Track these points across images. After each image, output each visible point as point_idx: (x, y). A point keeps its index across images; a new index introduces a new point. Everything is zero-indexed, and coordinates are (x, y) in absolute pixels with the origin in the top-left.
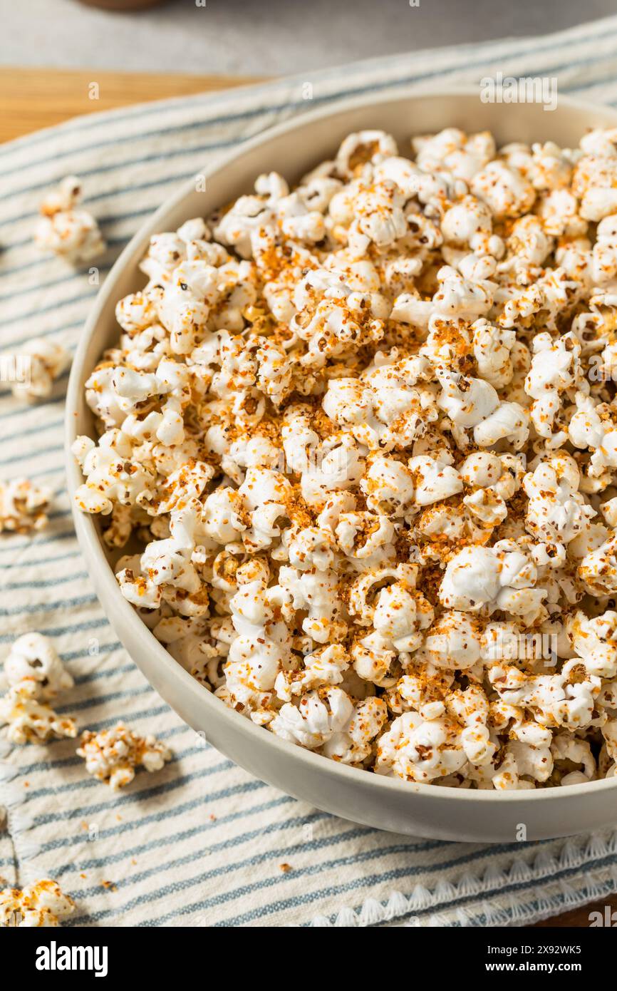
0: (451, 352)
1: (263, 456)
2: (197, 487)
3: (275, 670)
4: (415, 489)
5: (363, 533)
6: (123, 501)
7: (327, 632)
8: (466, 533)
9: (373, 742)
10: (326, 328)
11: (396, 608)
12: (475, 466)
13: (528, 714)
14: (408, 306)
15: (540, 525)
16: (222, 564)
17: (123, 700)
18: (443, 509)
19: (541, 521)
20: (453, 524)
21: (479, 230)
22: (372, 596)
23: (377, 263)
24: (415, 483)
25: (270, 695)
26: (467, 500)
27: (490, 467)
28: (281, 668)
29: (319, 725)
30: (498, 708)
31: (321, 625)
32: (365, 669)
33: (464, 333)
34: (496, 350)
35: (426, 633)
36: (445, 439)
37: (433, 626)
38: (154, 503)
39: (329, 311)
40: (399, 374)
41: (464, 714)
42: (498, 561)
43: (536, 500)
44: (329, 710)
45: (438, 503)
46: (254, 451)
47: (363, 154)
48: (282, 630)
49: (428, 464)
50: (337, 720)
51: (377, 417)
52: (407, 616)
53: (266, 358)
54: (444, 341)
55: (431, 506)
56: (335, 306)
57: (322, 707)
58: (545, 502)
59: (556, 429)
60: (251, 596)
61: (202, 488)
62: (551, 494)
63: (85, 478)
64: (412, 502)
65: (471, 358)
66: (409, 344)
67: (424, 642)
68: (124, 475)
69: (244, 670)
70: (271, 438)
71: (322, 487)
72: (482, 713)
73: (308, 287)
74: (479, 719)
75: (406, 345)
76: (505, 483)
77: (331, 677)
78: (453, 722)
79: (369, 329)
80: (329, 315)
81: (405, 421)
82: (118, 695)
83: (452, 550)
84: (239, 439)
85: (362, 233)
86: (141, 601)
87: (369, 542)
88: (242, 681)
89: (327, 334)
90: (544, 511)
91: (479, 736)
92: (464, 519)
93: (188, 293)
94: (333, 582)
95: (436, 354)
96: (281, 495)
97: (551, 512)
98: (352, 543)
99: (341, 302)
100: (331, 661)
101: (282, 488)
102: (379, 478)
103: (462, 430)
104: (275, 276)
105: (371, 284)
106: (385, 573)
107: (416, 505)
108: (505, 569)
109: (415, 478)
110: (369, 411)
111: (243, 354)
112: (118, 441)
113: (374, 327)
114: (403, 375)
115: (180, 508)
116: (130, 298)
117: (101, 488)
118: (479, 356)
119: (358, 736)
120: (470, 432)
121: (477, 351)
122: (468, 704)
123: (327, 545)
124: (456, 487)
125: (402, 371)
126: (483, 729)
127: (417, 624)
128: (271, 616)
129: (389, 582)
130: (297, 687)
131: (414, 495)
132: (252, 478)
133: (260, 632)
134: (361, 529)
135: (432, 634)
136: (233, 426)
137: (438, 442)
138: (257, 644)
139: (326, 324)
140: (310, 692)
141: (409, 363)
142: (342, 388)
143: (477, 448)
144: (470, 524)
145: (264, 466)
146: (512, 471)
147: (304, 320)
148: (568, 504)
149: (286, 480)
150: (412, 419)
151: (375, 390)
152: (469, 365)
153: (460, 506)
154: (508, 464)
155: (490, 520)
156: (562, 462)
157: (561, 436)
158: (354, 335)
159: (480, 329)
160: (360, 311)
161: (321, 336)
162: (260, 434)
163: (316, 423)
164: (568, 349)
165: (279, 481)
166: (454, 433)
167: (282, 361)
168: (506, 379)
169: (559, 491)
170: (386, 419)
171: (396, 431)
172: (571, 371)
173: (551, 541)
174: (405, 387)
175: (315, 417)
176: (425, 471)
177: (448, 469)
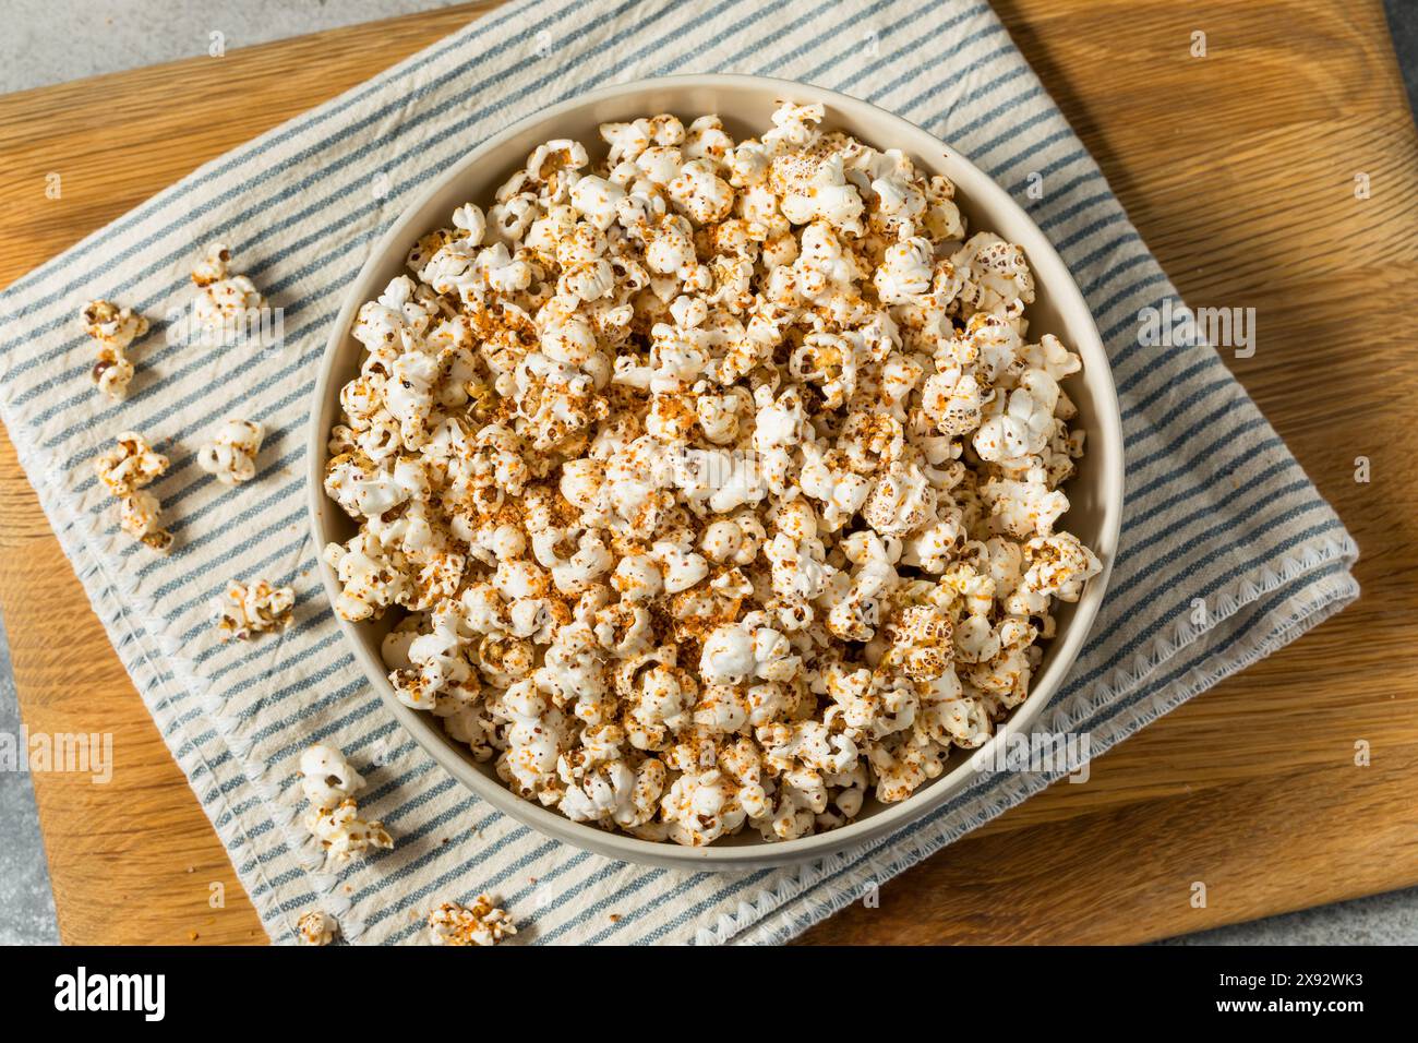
0: (677, 428)
1: (512, 549)
2: (452, 585)
3: (556, 754)
4: (663, 578)
5: (621, 628)
6: (383, 604)
7: (599, 716)
8: (717, 609)
9: (657, 803)
10: (553, 418)
11: (662, 695)
12: (717, 539)
13: (798, 763)
14: (628, 372)
15: (786, 594)
16: (487, 650)
17: (416, 780)
18: (693, 595)
19: (787, 591)
20: (704, 606)
21: (685, 264)
22: (636, 680)
23: (589, 313)
24: (662, 573)
25: (554, 775)
26: (713, 583)
27: (730, 539)
28: (560, 751)
29: (604, 804)
30: (770, 759)
31: (593, 710)
32: (639, 741)
33: (687, 403)
34: (720, 418)
35: (693, 710)
36: (683, 512)
37: (698, 701)
38: (414, 600)
39: (553, 400)
40: (631, 465)
41: (739, 773)
42: (751, 640)
43: (778, 570)
44: (611, 785)
45: (687, 591)
46: (502, 545)
47: (554, 162)
48: (555, 716)
49: (672, 553)
50: (620, 793)
51: (618, 516)
52: (673, 700)
53: (500, 463)
54: (669, 415)
55: (680, 594)
56: (559, 395)
57: (605, 786)
58: (788, 571)
59: (788, 484)
60: (524, 696)
61: (456, 586)
62: (792, 564)
63: (342, 585)
64: (662, 591)
65: (697, 426)
66: (634, 406)
67: (692, 717)
68: (381, 585)
69: (525, 755)
70: (516, 524)
71: (575, 582)
72: (755, 770)
73: (528, 371)
74: (753, 778)
75: (631, 408)
76: (747, 550)
77: (609, 754)
78: (730, 782)
79: (594, 410)
80: (554, 404)
81: (645, 516)
82: (409, 775)
83: (707, 630)
84: (484, 527)
85: (570, 292)
86: (416, 705)
87: (627, 637)
88: (525, 766)
89: (555, 423)
90: (788, 581)
91: (756, 798)
92: (713, 599)
93: (411, 390)
94: (598, 670)
95: (663, 431)
96: (536, 588)
97: (794, 581)
98: (611, 641)
99: (563, 389)
100: (607, 741)
101: (535, 582)
102: (627, 577)
103: (699, 503)
104: (490, 336)
105: (588, 350)
106: (646, 658)
107: (666, 594)
108: (759, 647)
109: (661, 567)
110: (609, 513)
111: (477, 456)
112: (367, 546)
113: (600, 410)
114: (636, 466)
115: (440, 612)
116: (351, 386)
117: (360, 596)
118: (704, 425)
119: (641, 803)
120: (706, 503)
121: (703, 421)
122: (740, 763)
123: (589, 647)
124: (702, 572)
125: (634, 463)
126: (759, 791)
127: (683, 704)
128: (544, 706)
129: (652, 665)
130: (578, 772)
131: (663, 585)
132: (504, 574)
133: (536, 723)
134: (617, 624)
135: (698, 710)
136: (476, 513)
137: (677, 517)
138: (535, 735)
139: (552, 415)
140: (591, 772)
141: (639, 452)
142: (578, 476)
143: (715, 515)
144: (720, 601)
145: (514, 558)
146: (751, 535)
147: (531, 406)
148: (809, 569)
149: (538, 569)
150: (651, 512)
151: (611, 482)
152: (696, 433)
153: (708, 590)
154: (747, 529)
155: (738, 597)
156: (799, 515)
157: (794, 491)
158: (582, 423)
159: (702, 400)
160: (584, 395)
161: (550, 426)
162: (504, 521)
163: (557, 507)
164: (790, 407)
165: (531, 573)
166: (692, 506)
167: (517, 464)
168: (733, 435)
169: (799, 558)
170: (626, 516)
171: (637, 526)
172: (796, 435)
173: (798, 606)
174: (638, 476)
175: (554, 503)
176: (669, 559)
177: (692, 558)
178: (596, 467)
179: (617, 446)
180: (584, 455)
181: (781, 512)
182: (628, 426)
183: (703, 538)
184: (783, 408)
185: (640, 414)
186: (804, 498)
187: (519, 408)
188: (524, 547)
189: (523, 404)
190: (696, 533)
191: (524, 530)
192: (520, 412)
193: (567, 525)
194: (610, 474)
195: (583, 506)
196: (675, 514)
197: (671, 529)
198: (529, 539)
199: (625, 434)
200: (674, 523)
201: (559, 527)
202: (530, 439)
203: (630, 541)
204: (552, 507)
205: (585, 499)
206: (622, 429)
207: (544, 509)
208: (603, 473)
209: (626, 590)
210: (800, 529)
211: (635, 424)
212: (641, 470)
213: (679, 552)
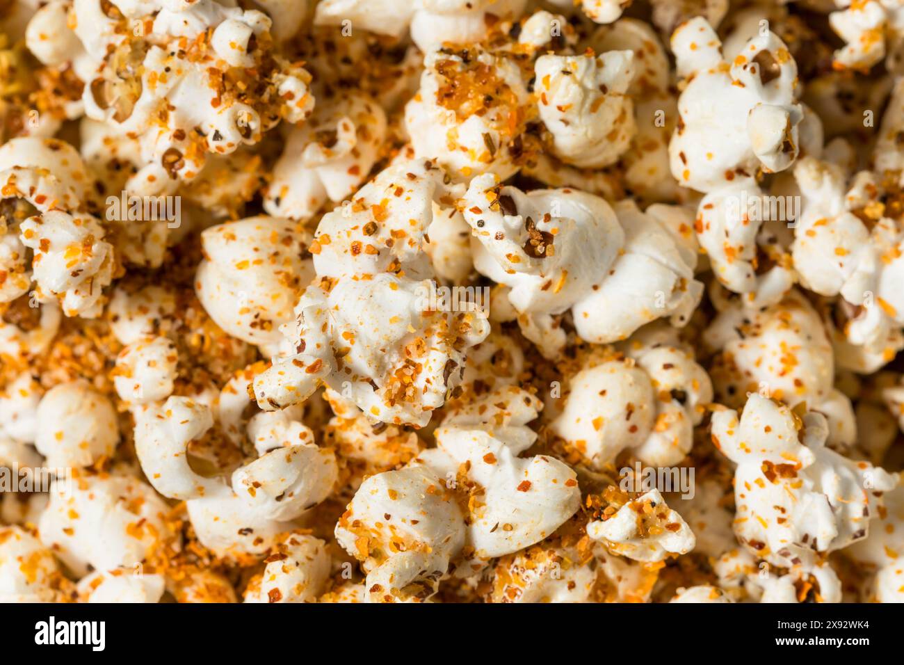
0: (488, 139)
1: (83, 446)
4: (468, 522)
10: (173, 125)
12: (594, 410)
18: (545, 560)
19: (778, 538)
20: (572, 586)
24: (463, 510)
26: (594, 530)
27: (630, 411)
33: (509, 73)
34: (595, 107)
36: (507, 343)
39: (172, 80)
40: (378, 241)
43: (755, 487)
45: (527, 552)
46: (59, 436)
49: (490, 459)
51: (348, 371)
54: (466, 106)
55: (510, 558)
56: (186, 64)
58: (778, 490)
59: (763, 263)
62: (789, 471)
64: (464, 554)
65: (536, 128)
66: (372, 78)
70: (91, 380)
71: (246, 531)
75: (365, 84)
79: (277, 100)
80: (175, 88)
81: (417, 368)
89: (180, 135)
90: (779, 514)
92: (593, 565)
95: (452, 146)
96: (149, 542)
97: (797, 514)
101: (145, 529)
102: (379, 525)
103: (547, 322)
107: (477, 561)
110: (327, 368)
113: (290, 96)
114: (390, 243)
118: (553, 126)
120: (565, 322)
121: (549, 116)
125: (385, 234)
131: (468, 538)
132: (67, 509)
137: (494, 360)
139: (172, 115)
141: (395, 204)
142: (242, 265)
143: (586, 346)
144: (610, 570)
145: (91, 470)
146: (679, 396)
147: (117, 92)
148: (830, 482)
149: (151, 497)
150: (433, 360)
151: (328, 283)
152: (530, 144)
153: (582, 545)
154: (666, 381)
155: (654, 559)
156: (790, 338)
157: (778, 279)
158: (247, 132)
159: (548, 66)
160: (249, 63)
161: (166, 143)
162: (61, 373)
163: (193, 340)
164: (768, 77)
165: (134, 507)
166: (530, 332)
167: (88, 243)
168: (621, 146)
169: (805, 456)
170: (369, 371)
171: (398, 398)
172: (786, 147)
173: (802, 571)
174: (396, 267)
175: (185, 329)
176: (482, 473)
177: (538, 468)
178: (288, 241)
179: (337, 183)
180: (253, 207)
181: (746, 330)
182: (362, 132)
183: (560, 406)
184: (751, 79)
185: (389, 96)
186: (801, 295)
187: (87, 95)
188: (114, 438)
189: (98, 86)
190: (541, 395)
191: (112, 396)
192: (87, 103)
193: (220, 384)
194: (323, 263)
195: (258, 338)
196: (489, 350)
197: (481, 387)
198: (125, 421)
199: (355, 153)
200: (485, 376)
201: (199, 389)
202: (121, 168)
203: (381, 428)
204: (179, 342)
205: (261, 323)
206: (347, 140)
207: (160, 350)
208: (306, 255)
209: (377, 555)
210: (797, 372)
211: (378, 127)
212: (404, 251)
213: (506, 454)
